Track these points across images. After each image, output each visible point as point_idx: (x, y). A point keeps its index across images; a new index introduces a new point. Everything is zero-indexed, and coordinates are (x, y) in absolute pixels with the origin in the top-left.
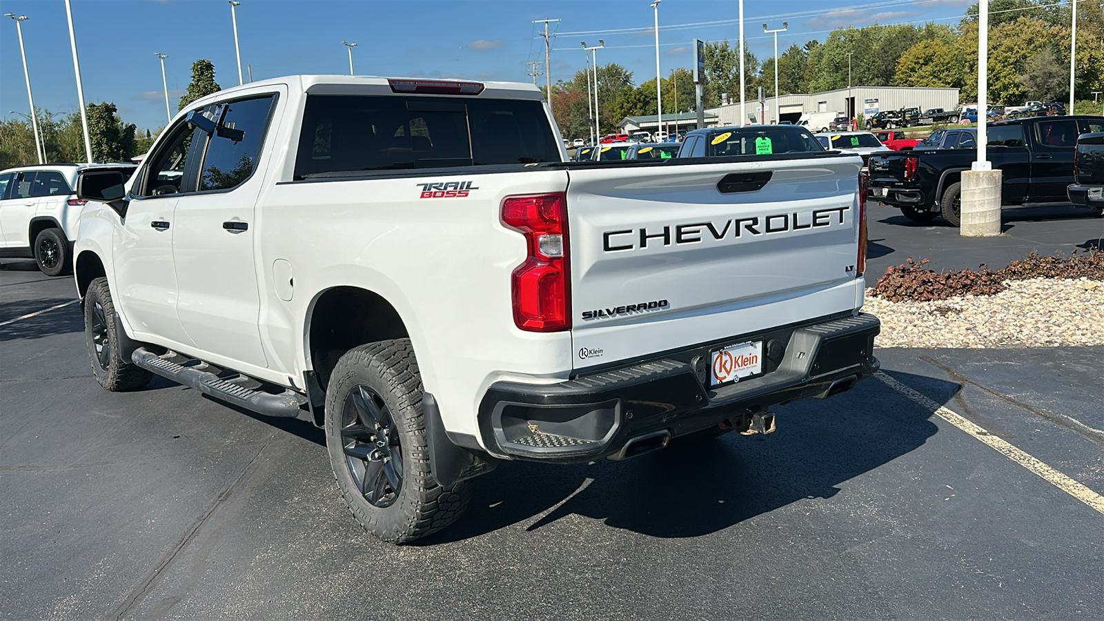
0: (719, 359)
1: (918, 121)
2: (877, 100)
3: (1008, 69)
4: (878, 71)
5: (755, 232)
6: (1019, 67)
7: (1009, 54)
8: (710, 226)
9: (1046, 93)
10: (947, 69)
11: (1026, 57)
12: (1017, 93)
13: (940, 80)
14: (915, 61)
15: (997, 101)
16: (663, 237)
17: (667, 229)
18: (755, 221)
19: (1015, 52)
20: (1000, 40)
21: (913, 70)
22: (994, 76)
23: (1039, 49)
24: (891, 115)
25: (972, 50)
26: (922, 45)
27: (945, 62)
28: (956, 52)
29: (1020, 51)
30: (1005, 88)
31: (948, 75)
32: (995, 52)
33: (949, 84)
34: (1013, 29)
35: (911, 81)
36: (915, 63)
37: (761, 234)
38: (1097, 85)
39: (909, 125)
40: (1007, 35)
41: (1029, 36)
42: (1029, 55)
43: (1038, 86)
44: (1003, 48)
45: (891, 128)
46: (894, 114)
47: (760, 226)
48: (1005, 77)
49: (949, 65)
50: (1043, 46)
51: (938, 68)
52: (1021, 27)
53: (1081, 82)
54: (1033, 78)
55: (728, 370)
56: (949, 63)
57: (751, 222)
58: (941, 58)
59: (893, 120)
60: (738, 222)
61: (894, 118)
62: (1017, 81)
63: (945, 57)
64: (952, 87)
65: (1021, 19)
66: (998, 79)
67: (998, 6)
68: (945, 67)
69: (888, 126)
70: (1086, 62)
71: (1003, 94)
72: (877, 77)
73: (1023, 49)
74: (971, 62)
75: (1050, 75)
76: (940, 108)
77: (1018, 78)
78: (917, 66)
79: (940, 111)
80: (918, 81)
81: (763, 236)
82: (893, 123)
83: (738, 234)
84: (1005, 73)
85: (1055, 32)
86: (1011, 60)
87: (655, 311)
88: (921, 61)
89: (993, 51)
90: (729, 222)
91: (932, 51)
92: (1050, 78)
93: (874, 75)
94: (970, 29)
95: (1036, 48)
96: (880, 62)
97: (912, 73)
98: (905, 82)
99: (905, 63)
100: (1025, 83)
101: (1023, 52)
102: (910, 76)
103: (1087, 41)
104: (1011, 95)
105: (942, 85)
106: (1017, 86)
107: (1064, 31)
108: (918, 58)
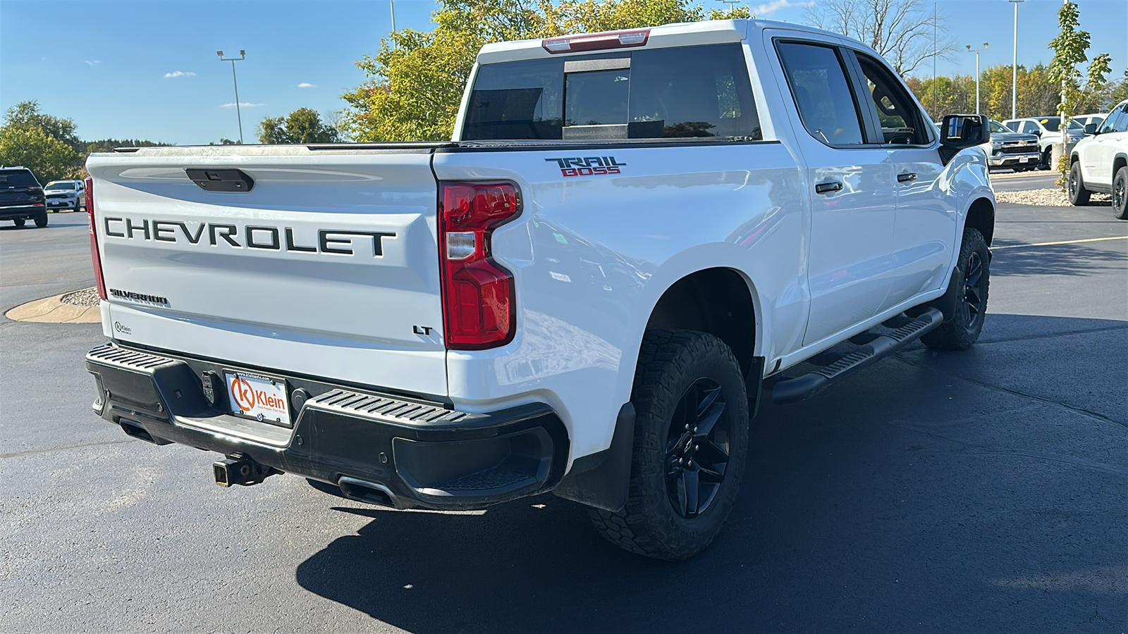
0: (237, 384)
5: (234, 243)
8: (183, 227)
16: (144, 231)
17: (146, 222)
18: (233, 230)
37: (242, 248)
47: (240, 237)
55: (251, 402)
57: (226, 230)
60: (212, 227)
81: (243, 250)
83: (213, 241)
87: (159, 307)
90: (203, 226)
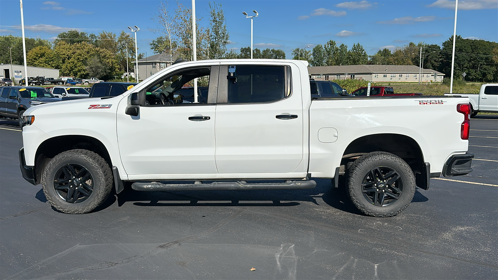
1: (44, 83)
2: (21, 71)
3: (80, 63)
4: (16, 58)
6: (84, 62)
7: (80, 56)
9: (97, 75)
10: (52, 60)
11: (87, 59)
12: (85, 74)
13: (49, 65)
14: (36, 55)
15: (76, 77)
19: (82, 56)
20: (75, 50)
21: (35, 59)
22: (74, 65)
23: (92, 56)
24: (32, 79)
25: (63, 53)
26: (38, 48)
27: (51, 57)
28: (56, 53)
29: (84, 56)
30: (79, 71)
31: (53, 63)
32: (73, 55)
33: (54, 67)
34: (80, 46)
35: (34, 64)
36: (36, 56)
38: (115, 73)
39: (41, 85)
40: (78, 49)
41: (87, 50)
42: (88, 58)
43: (93, 71)
44: (77, 54)
45: (33, 85)
46: (33, 79)
48: (79, 66)
49: (53, 59)
50: (93, 55)
51: (48, 59)
52: (84, 46)
53: (109, 71)
54: (91, 68)
56: (53, 58)
58: (49, 55)
59: (33, 81)
61: (33, 80)
62: (84, 69)
63: (51, 55)
64: (55, 68)
65: (83, 42)
66: (76, 67)
67: (72, 35)
68: (51, 59)
69: (31, 84)
70: (110, 63)
71: (79, 74)
72: (15, 60)
73: (85, 55)
74: (63, 58)
75: (98, 67)
76: (52, 77)
77: (85, 68)
78: (37, 58)
79: (52, 79)
80: (38, 65)
82: (33, 83)
84: (79, 64)
85: (98, 50)
86: (81, 59)
88: (39, 55)
89: (72, 54)
91: (43, 51)
92: (98, 68)
93: (14, 59)
94: (61, 44)
95: (90, 56)
96: (17, 54)
97: (35, 61)
98: (32, 64)
99: (31, 56)
100: (87, 70)
101: (86, 57)
102: (34, 62)
103: (110, 55)
104: (82, 74)
105: (50, 67)
106: (84, 71)
107: (101, 50)
108: (37, 54)
